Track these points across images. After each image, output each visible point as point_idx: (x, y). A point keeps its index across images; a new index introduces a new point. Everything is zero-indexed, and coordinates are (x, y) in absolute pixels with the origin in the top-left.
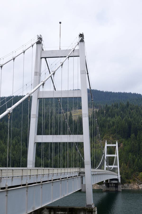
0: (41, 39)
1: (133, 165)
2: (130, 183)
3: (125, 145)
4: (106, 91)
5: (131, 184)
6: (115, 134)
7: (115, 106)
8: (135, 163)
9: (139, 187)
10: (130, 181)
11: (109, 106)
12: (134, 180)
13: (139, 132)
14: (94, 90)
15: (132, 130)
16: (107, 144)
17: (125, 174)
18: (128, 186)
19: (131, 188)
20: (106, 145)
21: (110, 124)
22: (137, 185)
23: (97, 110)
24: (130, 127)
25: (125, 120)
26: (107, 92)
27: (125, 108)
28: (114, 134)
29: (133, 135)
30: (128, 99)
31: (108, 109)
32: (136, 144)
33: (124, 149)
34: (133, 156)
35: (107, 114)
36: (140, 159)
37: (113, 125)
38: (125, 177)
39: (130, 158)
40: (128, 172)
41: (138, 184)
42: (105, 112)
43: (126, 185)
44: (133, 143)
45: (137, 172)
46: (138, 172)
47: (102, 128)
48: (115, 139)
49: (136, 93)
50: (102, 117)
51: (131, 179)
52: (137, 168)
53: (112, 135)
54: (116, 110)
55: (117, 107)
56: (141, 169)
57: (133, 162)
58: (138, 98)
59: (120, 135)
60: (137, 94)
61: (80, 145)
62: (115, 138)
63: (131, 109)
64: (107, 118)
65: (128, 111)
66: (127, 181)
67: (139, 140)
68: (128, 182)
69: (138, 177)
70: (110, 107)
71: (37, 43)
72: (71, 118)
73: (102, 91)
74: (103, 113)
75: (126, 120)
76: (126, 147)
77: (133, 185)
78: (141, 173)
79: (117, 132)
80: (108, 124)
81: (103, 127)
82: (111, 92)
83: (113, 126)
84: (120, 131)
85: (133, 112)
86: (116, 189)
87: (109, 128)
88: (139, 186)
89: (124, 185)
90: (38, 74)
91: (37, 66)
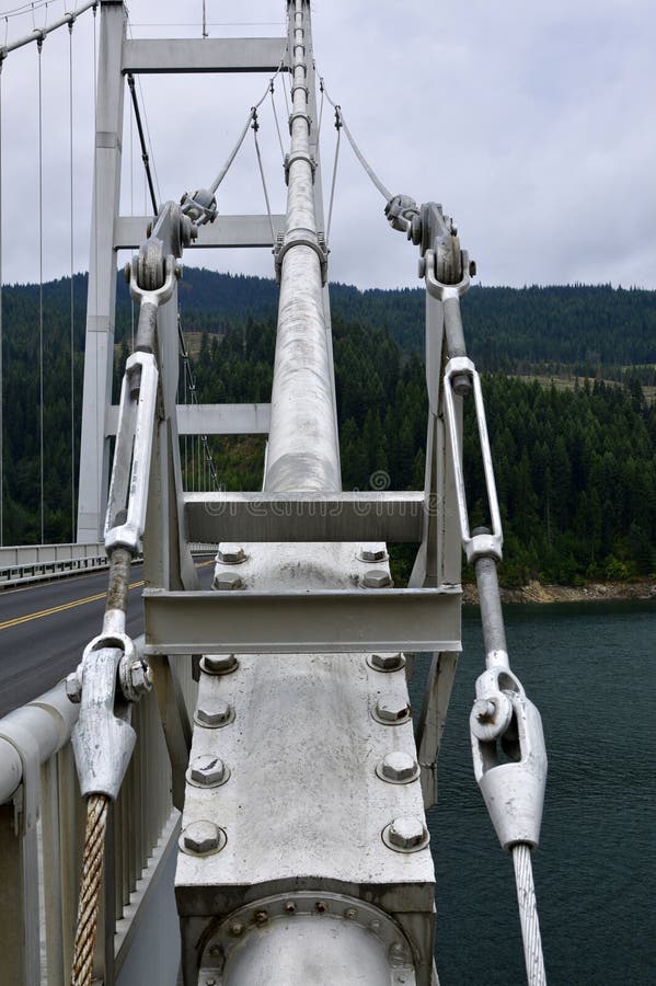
13: (370, 411)
14: (197, 269)
23: (220, 338)
26: (242, 277)
31: (254, 334)
32: (361, 453)
35: (253, 352)
42: (245, 344)
50: (239, 363)
58: (350, 299)
64: (255, 365)
73: (224, 276)
74: (237, 348)
82: (256, 279)
90: (113, 143)
91: (107, 108)
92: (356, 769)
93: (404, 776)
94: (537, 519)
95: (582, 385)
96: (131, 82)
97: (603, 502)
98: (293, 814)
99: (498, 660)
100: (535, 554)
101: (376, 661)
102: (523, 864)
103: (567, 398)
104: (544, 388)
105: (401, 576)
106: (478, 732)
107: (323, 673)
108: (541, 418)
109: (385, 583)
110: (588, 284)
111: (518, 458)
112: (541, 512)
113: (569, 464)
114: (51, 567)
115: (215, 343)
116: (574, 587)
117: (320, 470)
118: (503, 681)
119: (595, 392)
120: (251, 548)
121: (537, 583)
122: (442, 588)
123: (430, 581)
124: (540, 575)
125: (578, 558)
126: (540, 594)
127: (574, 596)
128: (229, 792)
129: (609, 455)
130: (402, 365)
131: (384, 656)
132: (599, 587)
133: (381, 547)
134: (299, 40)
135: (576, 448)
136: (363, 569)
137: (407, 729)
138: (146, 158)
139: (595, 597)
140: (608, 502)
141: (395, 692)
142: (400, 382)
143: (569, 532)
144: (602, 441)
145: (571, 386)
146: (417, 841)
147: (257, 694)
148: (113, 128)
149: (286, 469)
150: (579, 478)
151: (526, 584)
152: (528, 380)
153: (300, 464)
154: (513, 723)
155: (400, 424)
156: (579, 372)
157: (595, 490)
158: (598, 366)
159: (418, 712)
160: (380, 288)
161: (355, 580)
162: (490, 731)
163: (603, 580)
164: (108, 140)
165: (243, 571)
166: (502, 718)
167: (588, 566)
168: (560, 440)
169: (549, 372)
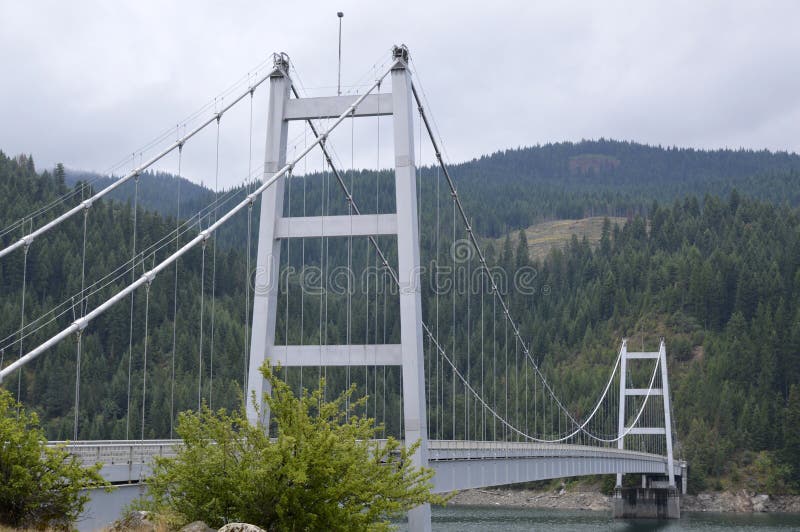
0: (285, 64)
1: (732, 427)
2: (719, 489)
3: (710, 351)
4: (671, 148)
5: (725, 494)
6: (678, 312)
7: (686, 207)
8: (741, 419)
9: (752, 504)
10: (723, 481)
11: (663, 208)
12: (736, 480)
13: (760, 305)
15: (738, 296)
16: (628, 351)
17: (701, 459)
18: (713, 500)
19: (723, 506)
20: (624, 355)
21: (659, 277)
22: (747, 496)
23: (622, 225)
24: (731, 287)
25: (714, 262)
26: (675, 149)
27: (725, 214)
28: (672, 313)
29: (737, 317)
30: (752, 178)
31: (659, 219)
32: (746, 348)
33: (707, 369)
34: (737, 392)
36: (757, 406)
37: (672, 281)
38: (704, 468)
39: (723, 400)
40: (716, 451)
41: (749, 493)
42: (648, 229)
43: (707, 496)
44: (736, 346)
45: (747, 452)
46: (751, 450)
47: (633, 289)
48: (676, 333)
49: (790, 153)
50: (634, 251)
51: (723, 473)
52: (747, 436)
53: (666, 316)
54: (688, 222)
55: (695, 212)
56: (763, 439)
57: (734, 414)
58: (792, 172)
59: (695, 316)
60: (794, 154)
61: (552, 354)
62: (675, 328)
63: (746, 219)
64: (653, 254)
65: (731, 227)
66: (709, 484)
67: (760, 334)
68: (712, 485)
69: (752, 468)
70: (668, 211)
71: (272, 78)
72: (522, 255)
73: (655, 149)
74: (640, 233)
75: (717, 260)
76: (714, 358)
77: (730, 498)
78: (763, 453)
79: (685, 306)
80: (651, 275)
81: (634, 286)
82: (691, 151)
83: (670, 281)
84: (694, 300)
85: (749, 231)
86: (662, 512)
87: (655, 290)
88: (754, 502)
89: (696, 495)
90: (275, 169)
91: (273, 145)
115: (616, 228)
164: (272, 167)
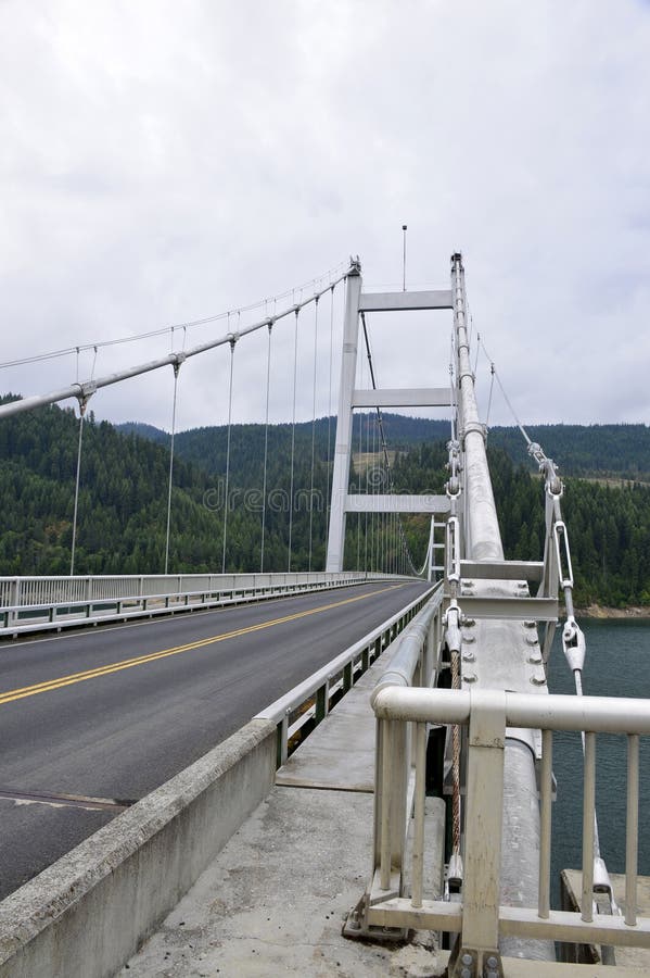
0: (358, 266)
11: (428, 446)
20: (433, 524)
23: (406, 454)
31: (426, 452)
35: (425, 462)
42: (421, 457)
71: (347, 277)
90: (352, 349)
91: (349, 330)
92: (521, 660)
93: (537, 662)
94: (597, 566)
95: (626, 485)
96: (363, 316)
97: (639, 556)
98: (499, 672)
99: (571, 619)
100: (595, 587)
101: (526, 624)
102: (578, 675)
103: (616, 493)
104: (602, 486)
105: (533, 592)
106: (565, 639)
107: (506, 627)
108: (600, 504)
109: (528, 596)
110: (630, 423)
111: (585, 529)
112: (599, 562)
113: (617, 532)
114: (305, 586)
115: (403, 457)
116: (620, 609)
117: (496, 549)
118: (573, 625)
119: (634, 489)
120: (474, 581)
121: (596, 606)
122: (551, 598)
123: (546, 595)
124: (599, 601)
125: (623, 592)
126: (598, 612)
127: (620, 614)
128: (476, 664)
129: (642, 528)
130: (515, 471)
131: (529, 622)
132: (636, 609)
133: (525, 582)
134: (459, 295)
135: (622, 525)
136: (519, 591)
137: (538, 647)
138: (369, 357)
139: (634, 615)
140: (643, 557)
141: (533, 635)
142: (514, 482)
143: (617, 575)
144: (638, 519)
145: (619, 485)
146: (543, 682)
147: (483, 634)
148: (352, 342)
149: (481, 548)
150: (624, 541)
151: (589, 606)
152: (592, 481)
153: (487, 546)
154: (576, 636)
155: (512, 506)
156: (624, 477)
157: (634, 550)
158: (636, 473)
159: (541, 642)
160: (502, 425)
161: (516, 595)
162: (569, 639)
163: (638, 605)
164: (349, 348)
165: (472, 589)
166: (572, 635)
167: (629, 595)
168: (612, 518)
169: (605, 476)
